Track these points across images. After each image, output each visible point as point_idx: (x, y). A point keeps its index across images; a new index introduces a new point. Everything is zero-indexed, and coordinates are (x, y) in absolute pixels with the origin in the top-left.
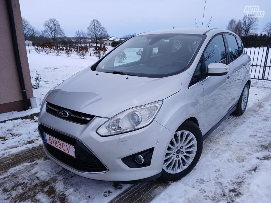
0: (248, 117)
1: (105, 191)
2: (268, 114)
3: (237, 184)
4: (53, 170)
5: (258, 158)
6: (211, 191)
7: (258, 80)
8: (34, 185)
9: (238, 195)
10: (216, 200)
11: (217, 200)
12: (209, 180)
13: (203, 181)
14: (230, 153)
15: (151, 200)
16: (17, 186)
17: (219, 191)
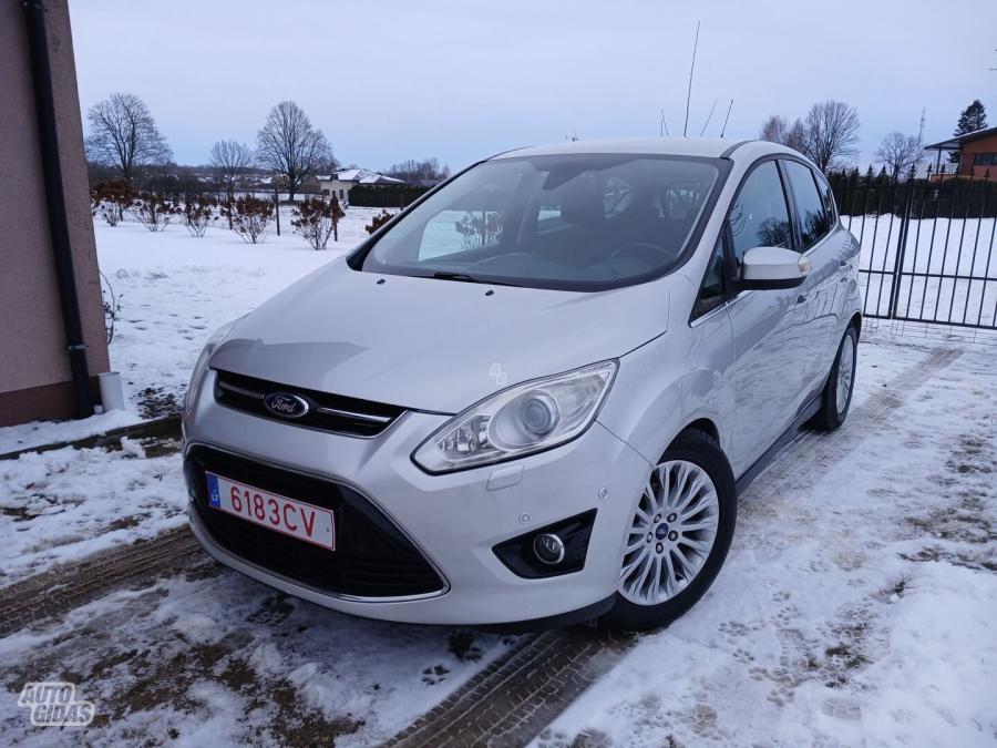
0: (857, 434)
1: (426, 667)
2: (918, 425)
3: (847, 633)
4: (231, 611)
5: (904, 557)
6: (771, 656)
7: (875, 320)
8: (171, 657)
9: (857, 662)
10: (789, 679)
11: (793, 679)
12: (758, 625)
13: (739, 629)
14: (816, 544)
15: (583, 690)
16: (111, 665)
17: (795, 654)
